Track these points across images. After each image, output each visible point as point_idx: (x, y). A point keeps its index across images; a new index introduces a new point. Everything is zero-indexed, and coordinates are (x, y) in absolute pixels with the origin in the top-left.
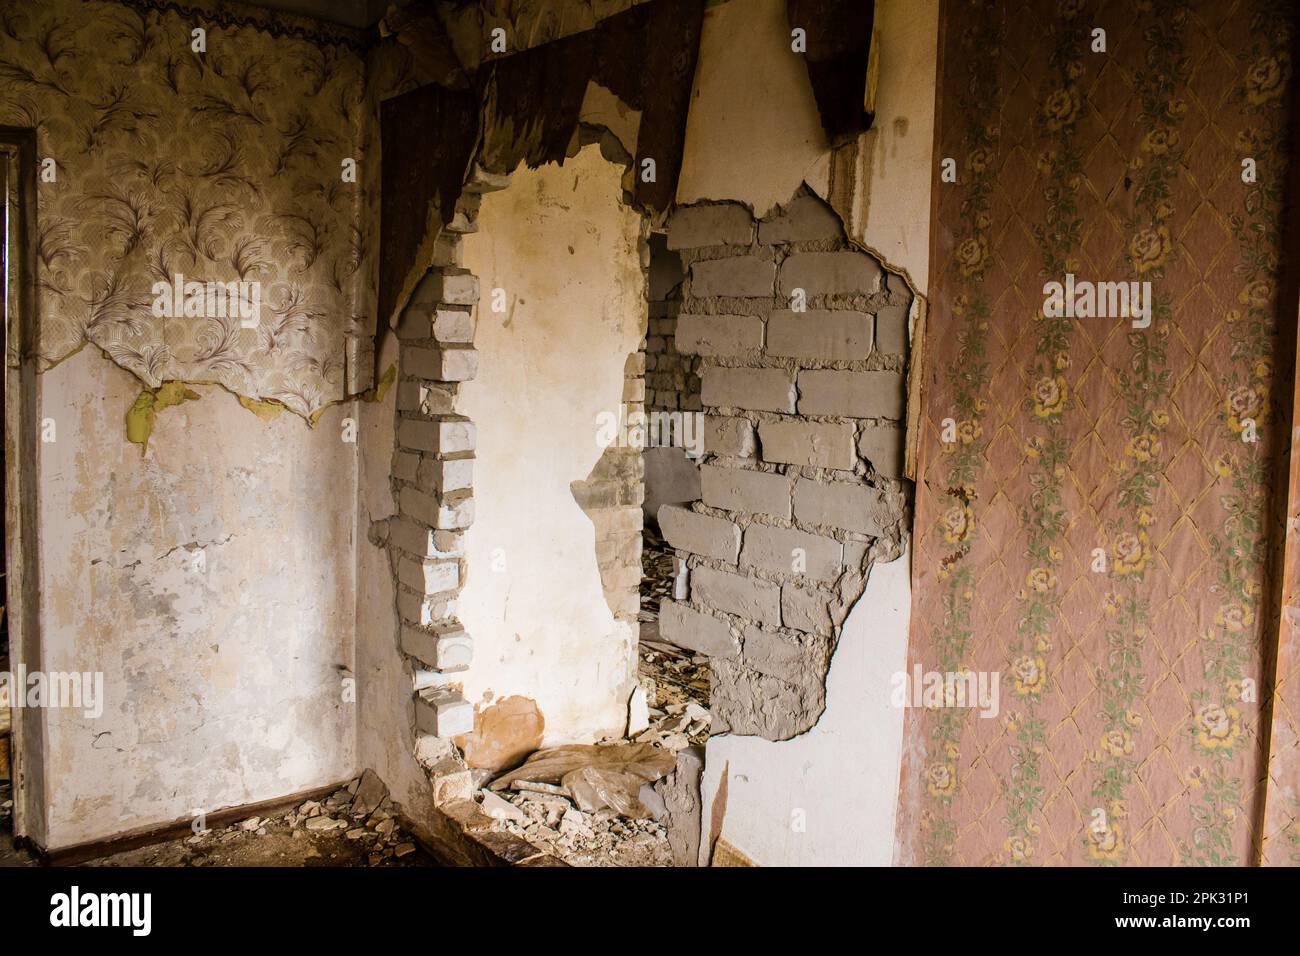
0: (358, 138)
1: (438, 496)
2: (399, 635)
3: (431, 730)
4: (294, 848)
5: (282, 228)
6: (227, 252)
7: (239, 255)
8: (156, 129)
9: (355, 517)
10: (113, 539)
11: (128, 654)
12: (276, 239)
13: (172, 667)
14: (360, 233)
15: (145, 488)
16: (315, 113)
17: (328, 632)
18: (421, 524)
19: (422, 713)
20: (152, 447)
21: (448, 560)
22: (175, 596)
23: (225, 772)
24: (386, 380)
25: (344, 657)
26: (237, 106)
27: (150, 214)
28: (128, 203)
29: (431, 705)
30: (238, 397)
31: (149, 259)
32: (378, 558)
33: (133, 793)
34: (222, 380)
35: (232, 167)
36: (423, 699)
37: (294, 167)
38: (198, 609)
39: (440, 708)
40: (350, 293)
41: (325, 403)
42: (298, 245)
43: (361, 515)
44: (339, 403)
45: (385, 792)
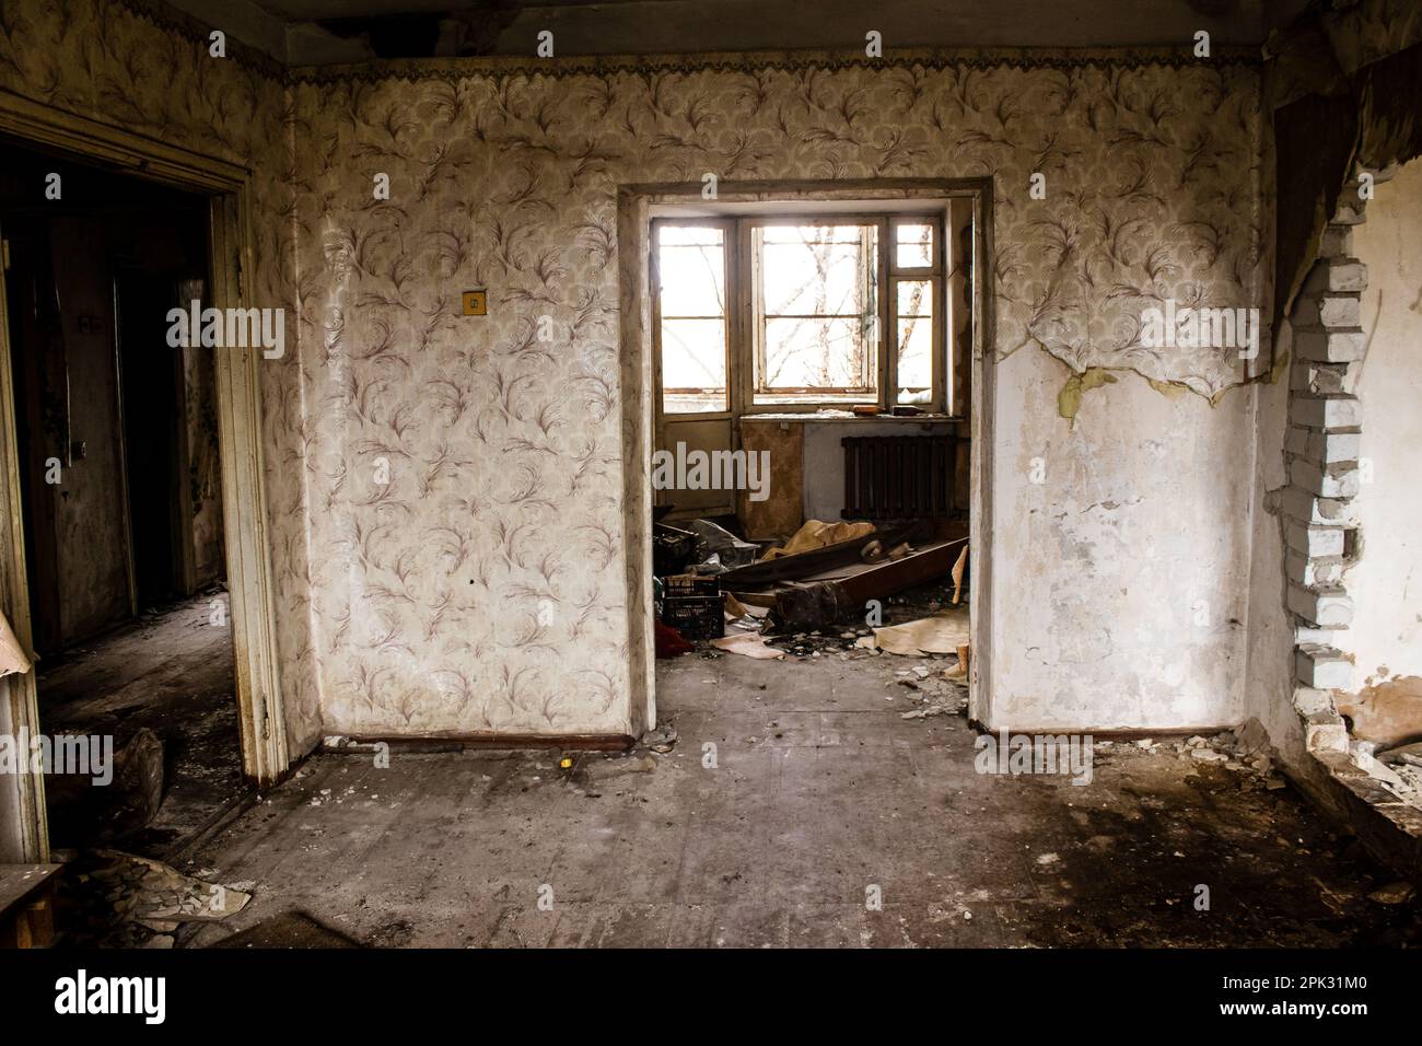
0: (1256, 145)
1: (1322, 467)
2: (1285, 595)
3: (1307, 683)
4: (1178, 767)
5: (1186, 233)
6: (1141, 257)
7: (1149, 259)
8: (1080, 163)
9: (1253, 489)
10: (1046, 495)
11: (1055, 587)
12: (1181, 244)
13: (1088, 603)
14: (1259, 231)
15: (1072, 455)
16: (1214, 129)
17: (1223, 589)
18: (1308, 492)
19: (1301, 667)
20: (1079, 421)
21: (1333, 527)
22: (1094, 544)
23: (1126, 697)
24: (1281, 363)
25: (1236, 613)
26: (1146, 135)
27: (1077, 233)
28: (1060, 226)
29: (1309, 657)
30: (1149, 380)
31: (1076, 269)
32: (1270, 523)
33: (1052, 700)
34: (1135, 366)
35: (1141, 187)
36: (1303, 652)
37: (1197, 180)
38: (1111, 557)
39: (1317, 661)
40: (1250, 286)
41: (1226, 385)
42: (1201, 247)
43: (1258, 487)
44: (1239, 385)
45: (1266, 736)
